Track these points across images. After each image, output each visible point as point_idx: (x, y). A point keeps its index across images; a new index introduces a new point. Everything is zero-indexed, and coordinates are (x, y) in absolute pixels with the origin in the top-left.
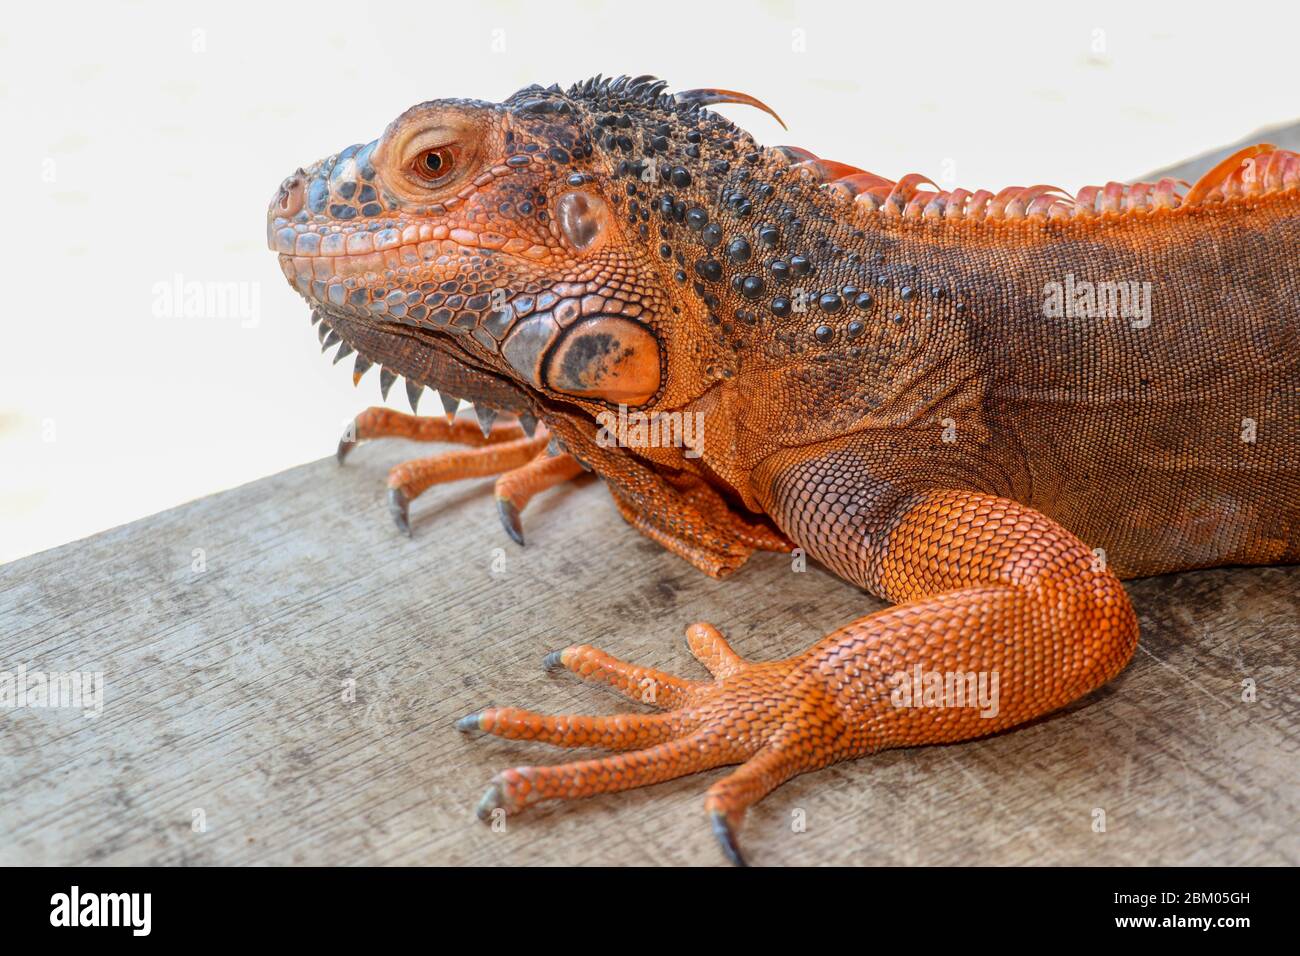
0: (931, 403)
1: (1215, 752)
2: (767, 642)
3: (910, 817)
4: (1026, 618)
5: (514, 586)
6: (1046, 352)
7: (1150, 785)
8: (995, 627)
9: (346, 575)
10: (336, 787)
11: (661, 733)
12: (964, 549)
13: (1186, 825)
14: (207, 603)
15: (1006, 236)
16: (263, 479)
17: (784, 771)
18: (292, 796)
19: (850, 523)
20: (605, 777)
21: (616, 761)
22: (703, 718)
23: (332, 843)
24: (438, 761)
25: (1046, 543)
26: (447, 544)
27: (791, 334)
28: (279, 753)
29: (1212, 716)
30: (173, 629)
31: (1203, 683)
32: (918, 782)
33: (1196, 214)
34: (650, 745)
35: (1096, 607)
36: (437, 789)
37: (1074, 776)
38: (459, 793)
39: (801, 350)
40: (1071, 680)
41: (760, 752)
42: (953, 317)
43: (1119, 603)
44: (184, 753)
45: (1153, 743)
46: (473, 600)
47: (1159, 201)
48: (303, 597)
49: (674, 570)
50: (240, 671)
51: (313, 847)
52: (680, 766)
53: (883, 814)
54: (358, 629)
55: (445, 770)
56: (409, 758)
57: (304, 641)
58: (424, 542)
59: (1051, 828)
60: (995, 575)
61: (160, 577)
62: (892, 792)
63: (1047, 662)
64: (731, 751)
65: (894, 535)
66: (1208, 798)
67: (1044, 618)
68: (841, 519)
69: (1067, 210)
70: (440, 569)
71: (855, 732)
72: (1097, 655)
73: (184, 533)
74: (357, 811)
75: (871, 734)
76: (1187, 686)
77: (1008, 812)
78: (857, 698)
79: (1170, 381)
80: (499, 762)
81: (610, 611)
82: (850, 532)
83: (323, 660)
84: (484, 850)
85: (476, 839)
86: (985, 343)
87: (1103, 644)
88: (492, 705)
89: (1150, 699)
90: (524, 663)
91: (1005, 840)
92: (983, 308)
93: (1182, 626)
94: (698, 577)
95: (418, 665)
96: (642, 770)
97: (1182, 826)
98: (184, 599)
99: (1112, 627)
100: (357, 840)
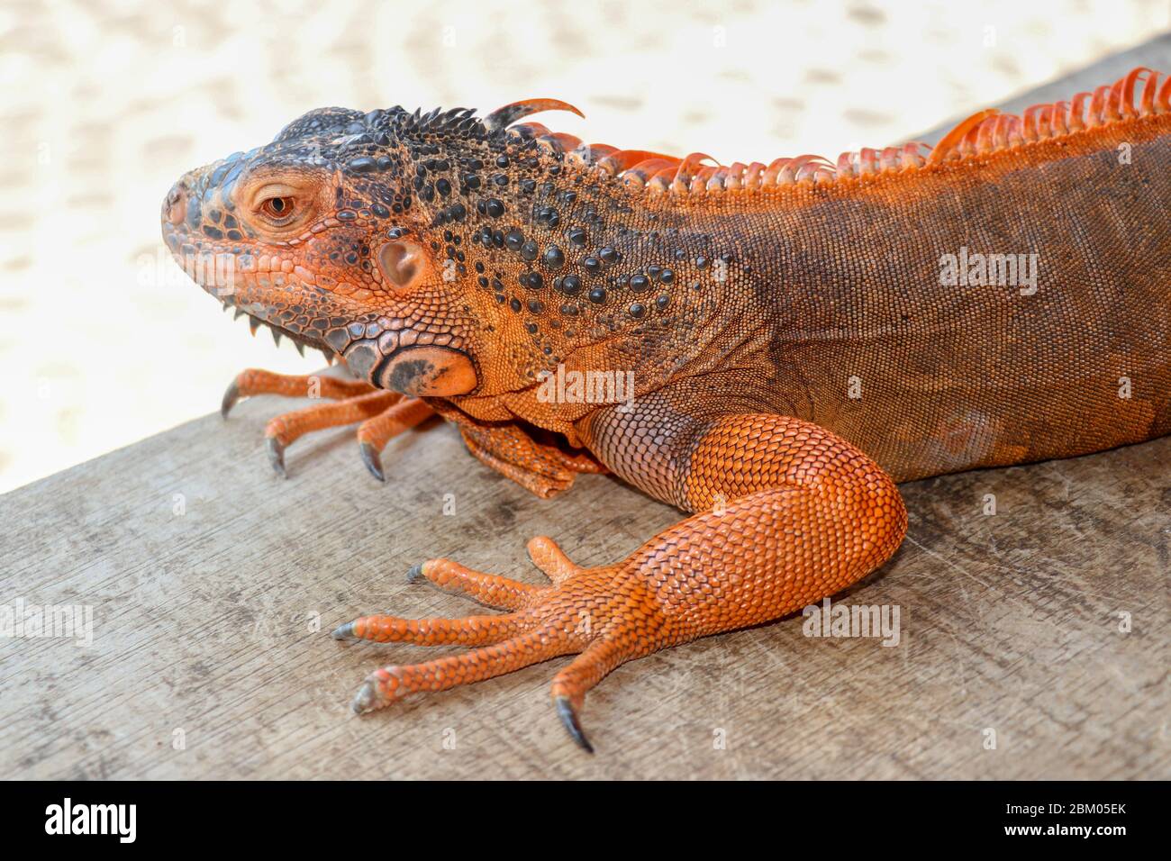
0: (727, 352)
1: (978, 625)
2: (594, 551)
3: (725, 694)
4: (811, 512)
5: (377, 514)
6: (821, 298)
7: (926, 655)
8: (785, 521)
9: (234, 512)
10: (231, 694)
11: (508, 630)
12: (755, 460)
13: (958, 689)
14: (116, 542)
15: (781, 200)
16: (160, 435)
17: (614, 659)
18: (193, 704)
19: (658, 451)
20: (462, 670)
21: (472, 656)
22: (544, 615)
23: (230, 742)
24: (318, 667)
25: (823, 448)
26: (318, 481)
27: (609, 316)
28: (184, 667)
29: (974, 594)
30: (87, 566)
31: (964, 566)
32: (730, 664)
33: (940, 171)
34: (500, 640)
35: (870, 498)
36: (318, 691)
37: (861, 652)
38: (338, 694)
39: (619, 327)
40: (853, 562)
41: (594, 642)
42: (741, 278)
43: (889, 493)
44: (99, 671)
45: (925, 619)
46: (343, 528)
47: (907, 161)
48: (197, 532)
49: (512, 493)
50: (146, 598)
51: (213, 746)
52: (526, 657)
53: (701, 693)
54: (246, 557)
55: (324, 674)
56: (292, 666)
57: (200, 569)
58: (299, 481)
59: (843, 698)
60: (783, 478)
61: (75, 521)
62: (708, 674)
63: (831, 548)
64: (568, 642)
65: (695, 457)
66: (975, 664)
67: (826, 510)
68: (650, 449)
69: (830, 174)
70: (313, 503)
71: (673, 623)
72: (873, 539)
73: (95, 483)
74: (249, 714)
75: (687, 624)
76: (950, 570)
77: (807, 685)
78: (673, 593)
79: (926, 316)
80: (371, 665)
81: (459, 532)
82: (659, 459)
83: (216, 585)
84: (361, 742)
85: (353, 733)
86: (769, 297)
87: (878, 529)
88: (361, 615)
89: (920, 583)
90: (388, 579)
91: (806, 710)
92: (765, 267)
93: (943, 519)
94: (532, 499)
95: (298, 586)
96: (493, 662)
97: (955, 689)
98: (96, 540)
99: (885, 514)
100: (251, 739)
